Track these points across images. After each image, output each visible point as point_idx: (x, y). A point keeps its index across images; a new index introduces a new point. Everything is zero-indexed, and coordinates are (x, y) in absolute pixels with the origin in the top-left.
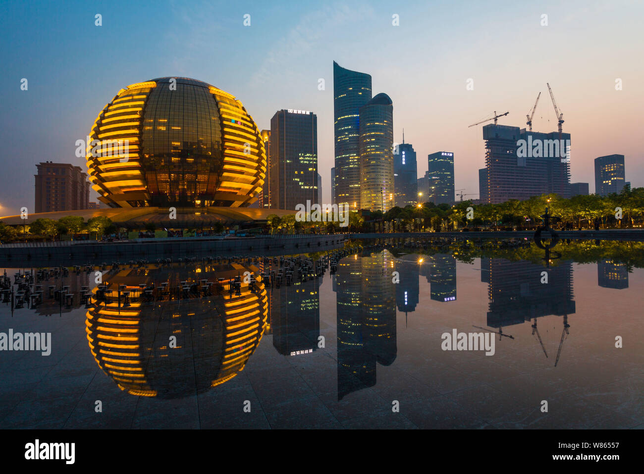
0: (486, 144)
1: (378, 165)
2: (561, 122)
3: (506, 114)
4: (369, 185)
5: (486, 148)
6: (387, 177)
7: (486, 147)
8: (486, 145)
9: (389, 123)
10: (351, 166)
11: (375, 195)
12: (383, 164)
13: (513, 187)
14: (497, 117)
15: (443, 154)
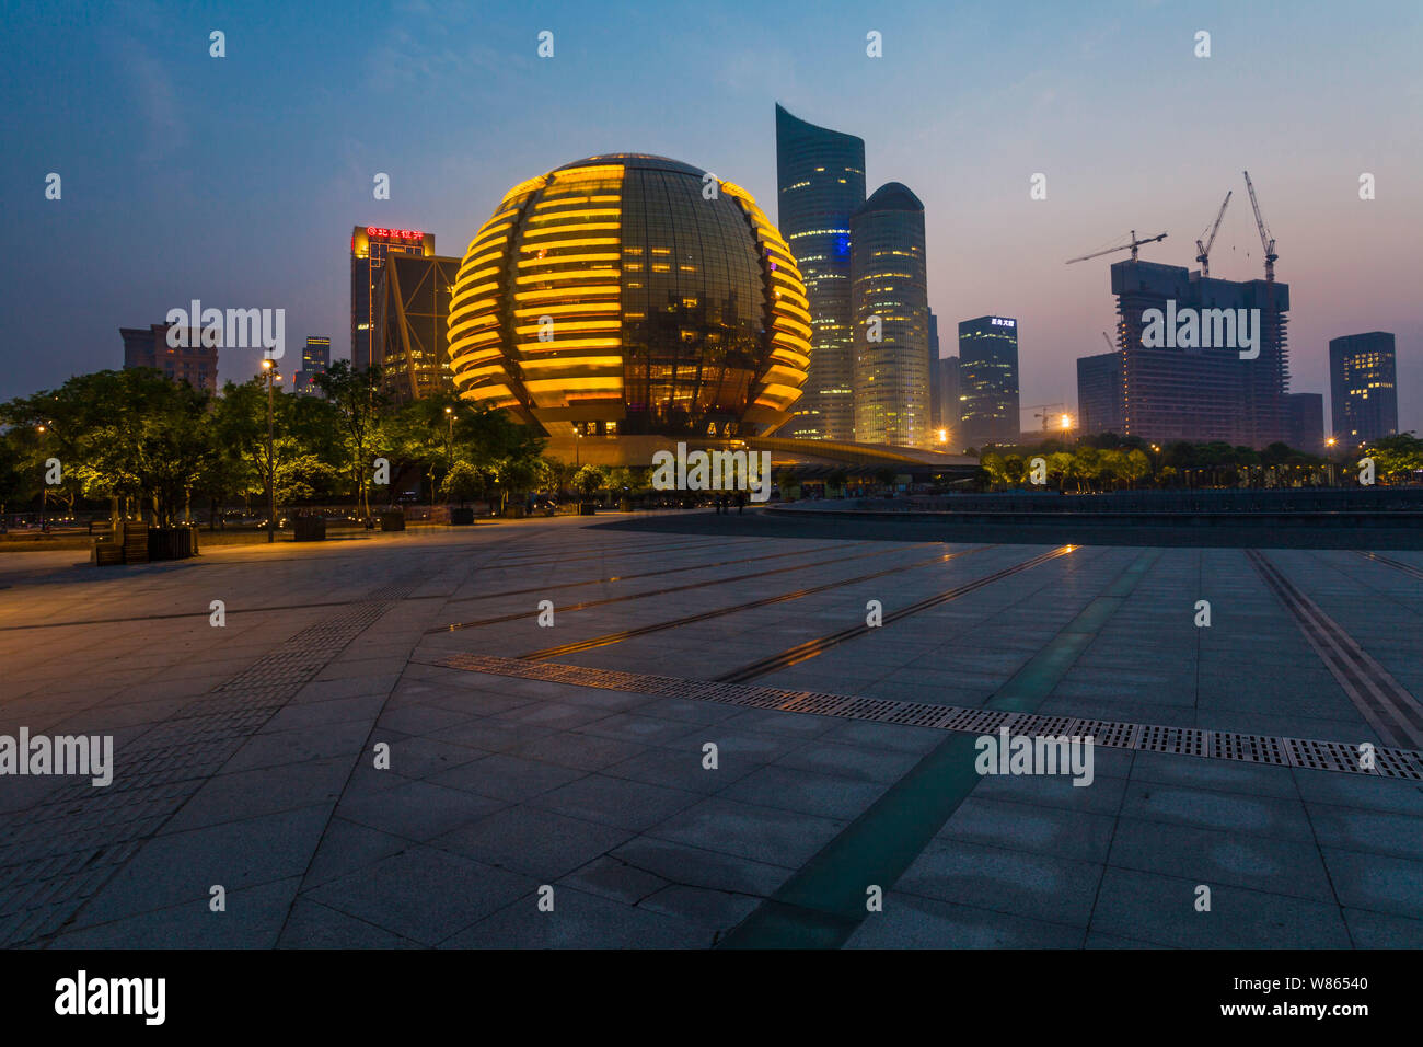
0: (1118, 303)
1: (901, 348)
2: (1271, 258)
3: (1159, 239)
4: (879, 392)
5: (1118, 313)
6: (918, 375)
7: (1119, 310)
8: (1117, 307)
9: (920, 251)
10: (822, 347)
11: (895, 414)
12: (910, 345)
13: (1175, 402)
14: (1138, 243)
15: (994, 322)
